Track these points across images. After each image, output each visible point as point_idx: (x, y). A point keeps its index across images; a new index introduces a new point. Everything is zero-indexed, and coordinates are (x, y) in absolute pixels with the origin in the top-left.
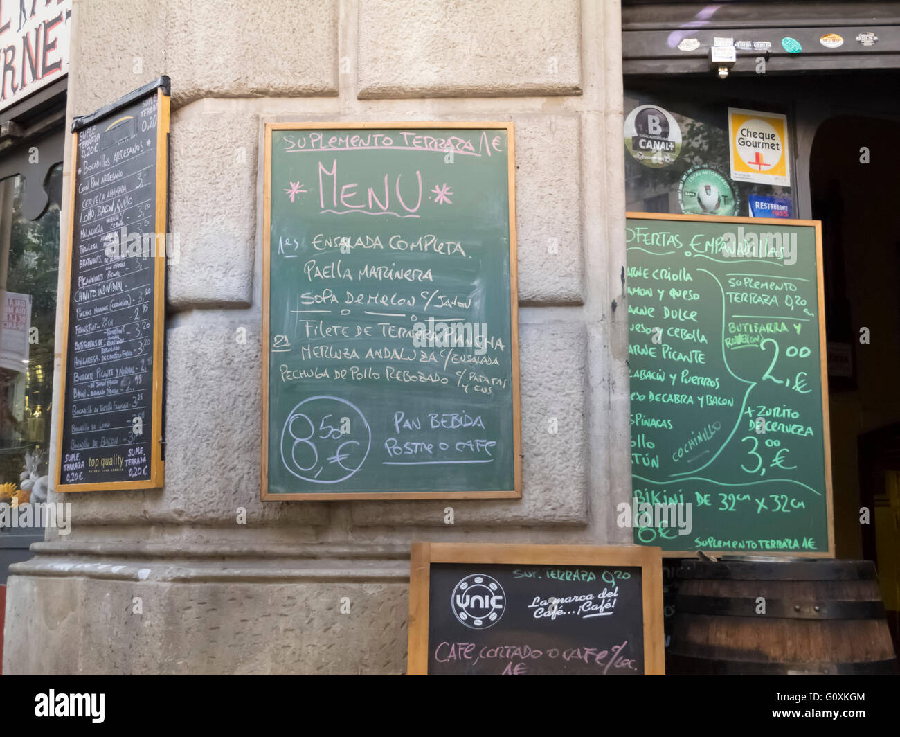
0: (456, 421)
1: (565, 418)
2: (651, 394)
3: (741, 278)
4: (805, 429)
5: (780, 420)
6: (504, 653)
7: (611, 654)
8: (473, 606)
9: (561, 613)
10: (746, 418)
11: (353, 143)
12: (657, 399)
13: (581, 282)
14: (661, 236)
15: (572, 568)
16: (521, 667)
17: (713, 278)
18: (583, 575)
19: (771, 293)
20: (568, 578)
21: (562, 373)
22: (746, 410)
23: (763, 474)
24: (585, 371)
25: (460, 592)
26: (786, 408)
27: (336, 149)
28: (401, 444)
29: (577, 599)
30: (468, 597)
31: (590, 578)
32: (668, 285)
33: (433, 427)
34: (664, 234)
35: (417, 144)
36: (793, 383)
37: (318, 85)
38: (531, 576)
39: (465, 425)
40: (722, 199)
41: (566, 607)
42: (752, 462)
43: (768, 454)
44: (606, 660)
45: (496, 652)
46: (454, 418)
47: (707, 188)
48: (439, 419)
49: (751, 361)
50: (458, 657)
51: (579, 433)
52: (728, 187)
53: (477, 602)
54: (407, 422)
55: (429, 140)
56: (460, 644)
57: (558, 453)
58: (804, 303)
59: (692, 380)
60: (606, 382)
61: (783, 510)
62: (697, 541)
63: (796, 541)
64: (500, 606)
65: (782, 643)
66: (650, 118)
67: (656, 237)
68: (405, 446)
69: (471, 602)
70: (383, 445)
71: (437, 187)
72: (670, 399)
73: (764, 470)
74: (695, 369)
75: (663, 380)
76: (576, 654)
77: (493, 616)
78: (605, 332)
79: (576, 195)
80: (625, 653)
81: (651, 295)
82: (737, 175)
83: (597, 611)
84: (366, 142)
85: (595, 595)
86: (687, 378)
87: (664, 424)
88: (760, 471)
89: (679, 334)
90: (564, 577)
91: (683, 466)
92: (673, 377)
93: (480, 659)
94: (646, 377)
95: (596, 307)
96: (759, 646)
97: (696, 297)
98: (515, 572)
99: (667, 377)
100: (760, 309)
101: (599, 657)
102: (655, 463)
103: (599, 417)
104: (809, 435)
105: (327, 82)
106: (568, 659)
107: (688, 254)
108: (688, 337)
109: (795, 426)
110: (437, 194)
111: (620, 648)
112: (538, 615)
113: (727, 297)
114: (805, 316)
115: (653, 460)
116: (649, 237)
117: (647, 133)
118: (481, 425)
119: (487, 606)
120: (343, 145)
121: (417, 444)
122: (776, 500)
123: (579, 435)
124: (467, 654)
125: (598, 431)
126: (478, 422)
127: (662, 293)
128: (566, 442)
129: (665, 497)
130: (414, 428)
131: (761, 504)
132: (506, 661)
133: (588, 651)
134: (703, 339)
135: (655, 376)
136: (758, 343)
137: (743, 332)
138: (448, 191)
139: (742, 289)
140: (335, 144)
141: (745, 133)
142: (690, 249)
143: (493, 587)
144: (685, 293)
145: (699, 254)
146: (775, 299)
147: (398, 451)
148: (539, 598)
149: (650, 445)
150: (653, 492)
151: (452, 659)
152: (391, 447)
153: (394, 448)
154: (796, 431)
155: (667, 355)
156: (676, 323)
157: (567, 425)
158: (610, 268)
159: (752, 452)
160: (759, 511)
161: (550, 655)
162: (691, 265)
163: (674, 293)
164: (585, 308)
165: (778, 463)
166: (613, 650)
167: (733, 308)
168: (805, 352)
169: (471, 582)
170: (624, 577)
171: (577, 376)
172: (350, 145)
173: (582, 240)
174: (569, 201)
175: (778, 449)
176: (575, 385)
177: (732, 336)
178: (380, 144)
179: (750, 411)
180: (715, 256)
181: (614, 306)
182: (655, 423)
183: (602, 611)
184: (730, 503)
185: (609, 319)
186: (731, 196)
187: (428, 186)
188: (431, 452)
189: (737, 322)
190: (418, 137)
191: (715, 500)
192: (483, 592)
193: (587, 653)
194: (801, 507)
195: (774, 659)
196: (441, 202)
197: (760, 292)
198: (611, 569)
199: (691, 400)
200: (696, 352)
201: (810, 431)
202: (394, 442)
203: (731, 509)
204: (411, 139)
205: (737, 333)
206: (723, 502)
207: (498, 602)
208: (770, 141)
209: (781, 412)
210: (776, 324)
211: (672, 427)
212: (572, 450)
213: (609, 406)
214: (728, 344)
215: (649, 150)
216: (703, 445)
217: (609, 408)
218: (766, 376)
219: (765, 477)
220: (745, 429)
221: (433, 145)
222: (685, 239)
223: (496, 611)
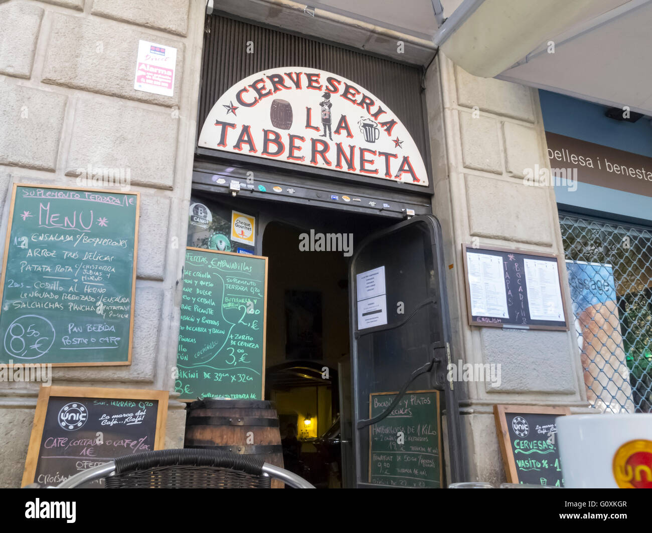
0: (101, 328)
1: (148, 331)
2: (187, 327)
3: (232, 279)
4: (255, 345)
5: (245, 341)
6: (83, 443)
7: (139, 443)
8: (69, 419)
9: (116, 422)
10: (230, 339)
11: (60, 196)
12: (190, 329)
13: (163, 270)
14: (198, 258)
15: (124, 400)
16: (91, 450)
17: (220, 278)
18: (129, 404)
19: (245, 286)
20: (122, 405)
21: (150, 310)
22: (230, 336)
23: (235, 364)
24: (161, 310)
25: (64, 411)
26: (248, 336)
27: (50, 197)
28: (71, 339)
29: (125, 415)
30: (68, 414)
31: (133, 405)
32: (199, 279)
33: (89, 331)
34: (200, 257)
35: (92, 198)
36: (251, 325)
37: (45, 165)
38: (102, 404)
39: (106, 330)
40: (226, 247)
41: (119, 419)
42: (231, 359)
43: (238, 356)
44: (135, 446)
45: (79, 442)
46: (100, 327)
47: (221, 242)
48: (92, 327)
49: (234, 314)
50: (57, 445)
51: (155, 339)
52: (229, 242)
53: (72, 417)
54: (75, 328)
55: (98, 197)
56: (59, 439)
57: (144, 347)
58: (258, 291)
59: (207, 321)
60: (170, 317)
61: (243, 381)
62: (202, 395)
63: (248, 395)
64: (84, 419)
65: (222, 437)
66: (200, 209)
67: (196, 258)
68: (73, 340)
69: (69, 417)
70: (62, 340)
71: (100, 218)
72: (196, 329)
73: (236, 363)
74: (209, 317)
75: (193, 321)
76: (120, 443)
77: (80, 424)
78: (172, 294)
79: (166, 232)
80: (145, 442)
81: (191, 283)
82: (233, 238)
83: (134, 422)
84: (66, 195)
85: (134, 414)
86: (205, 320)
87: (192, 340)
88: (234, 363)
89: (203, 301)
90: (120, 405)
91: (199, 360)
92: (198, 320)
93: (70, 446)
94: (186, 319)
95: (169, 283)
96: (212, 438)
97: (212, 285)
98: (95, 402)
99: (196, 320)
100: (240, 292)
101: (132, 444)
102: (186, 358)
103: (165, 332)
104: (257, 348)
105: (51, 165)
106: (116, 446)
107: (210, 266)
108: (206, 302)
109: (251, 344)
110: (100, 222)
111: (143, 440)
112: (103, 423)
113: (226, 286)
114: (259, 296)
115: (185, 357)
116: (193, 258)
117: (198, 215)
118: (114, 330)
119: (77, 419)
120: (54, 196)
121: (79, 339)
122: (240, 376)
123: (155, 340)
124: (63, 444)
125: (164, 338)
126: (113, 329)
127: (196, 282)
128: (148, 342)
129: (189, 374)
130: (79, 331)
131: (233, 378)
132: (83, 447)
133: (127, 441)
134: (213, 304)
135: (190, 319)
136: (238, 307)
137: (231, 302)
138: (106, 221)
139: (232, 283)
140: (50, 195)
141: (238, 222)
142: (211, 264)
143: (82, 409)
144: (207, 283)
145: (215, 267)
146: (246, 289)
147: (69, 342)
148: (105, 415)
149: (185, 350)
150: (184, 372)
151: (54, 446)
152: (65, 341)
153: (67, 341)
154: (251, 346)
155: (196, 310)
156: (202, 296)
157: (150, 334)
158: (177, 266)
159: (231, 355)
160: (232, 381)
161: (107, 443)
162: (211, 271)
163: (202, 283)
164: (163, 283)
165: (242, 360)
166: (139, 441)
167: (227, 291)
168: (258, 312)
169: (70, 406)
170: (149, 405)
171: (157, 312)
172: (58, 196)
173: (166, 252)
174: (162, 235)
175: (243, 353)
176: (155, 317)
177: (226, 303)
178: (73, 197)
179: (232, 336)
180: (222, 268)
181: (177, 283)
182: (188, 340)
183: (137, 421)
184: (219, 377)
185: (174, 288)
186: (230, 246)
187: (96, 217)
188: (86, 343)
189: (229, 297)
190: (92, 196)
191: (213, 376)
192: (76, 412)
193: (126, 442)
194: (251, 380)
195: (217, 444)
196: (102, 226)
197: (240, 285)
198: (144, 401)
199: (205, 330)
200: (210, 309)
201: (257, 346)
202: (67, 338)
203: (219, 380)
204: (89, 196)
205: (229, 302)
206: (216, 377)
207: (83, 417)
208: (248, 227)
209: (245, 337)
210: (246, 299)
211: (195, 342)
212: (151, 346)
213: (170, 328)
214: (224, 307)
215: (197, 222)
216: (209, 351)
217: (170, 329)
218: (240, 321)
219: (236, 366)
220: (228, 344)
221: (100, 199)
222: (209, 260)
223: (82, 421)
